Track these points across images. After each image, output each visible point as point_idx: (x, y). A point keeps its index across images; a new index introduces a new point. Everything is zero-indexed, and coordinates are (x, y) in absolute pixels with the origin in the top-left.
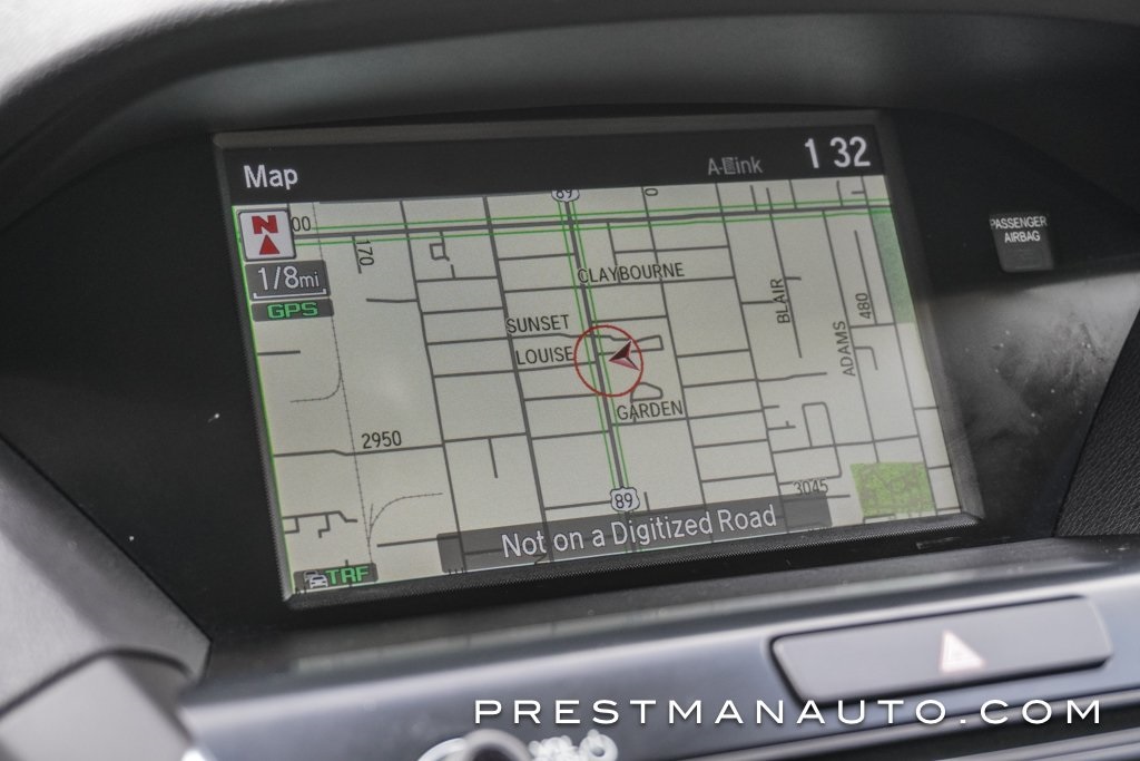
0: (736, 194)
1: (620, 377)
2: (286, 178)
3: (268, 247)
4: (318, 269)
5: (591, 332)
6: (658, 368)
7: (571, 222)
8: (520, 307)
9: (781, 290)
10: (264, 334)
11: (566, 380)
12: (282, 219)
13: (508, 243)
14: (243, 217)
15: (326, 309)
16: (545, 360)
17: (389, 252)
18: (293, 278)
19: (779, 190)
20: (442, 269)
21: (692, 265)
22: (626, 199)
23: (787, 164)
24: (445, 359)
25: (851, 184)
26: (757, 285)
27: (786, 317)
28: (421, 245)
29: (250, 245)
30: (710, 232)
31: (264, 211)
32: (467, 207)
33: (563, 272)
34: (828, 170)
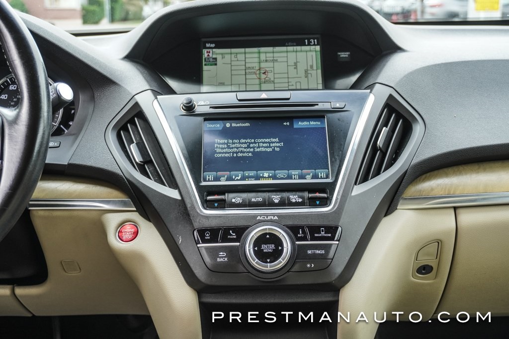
0: (290, 48)
1: (263, 76)
2: (213, 45)
3: (208, 55)
4: (216, 59)
5: (260, 69)
6: (270, 76)
7: (259, 53)
8: (248, 65)
9: (296, 64)
10: (205, 68)
11: (254, 76)
12: (211, 51)
13: (247, 56)
14: (205, 51)
15: (216, 64)
16: (251, 73)
17: (228, 57)
18: (211, 60)
19: (299, 48)
20: (236, 59)
21: (279, 60)
22: (270, 49)
23: (301, 43)
24: (234, 73)
25: (313, 47)
26: (291, 62)
27: (296, 68)
28: (233, 56)
29: (205, 55)
30: (285, 54)
31: (208, 50)
32: (242, 50)
33: (257, 60)
34: (309, 44)
